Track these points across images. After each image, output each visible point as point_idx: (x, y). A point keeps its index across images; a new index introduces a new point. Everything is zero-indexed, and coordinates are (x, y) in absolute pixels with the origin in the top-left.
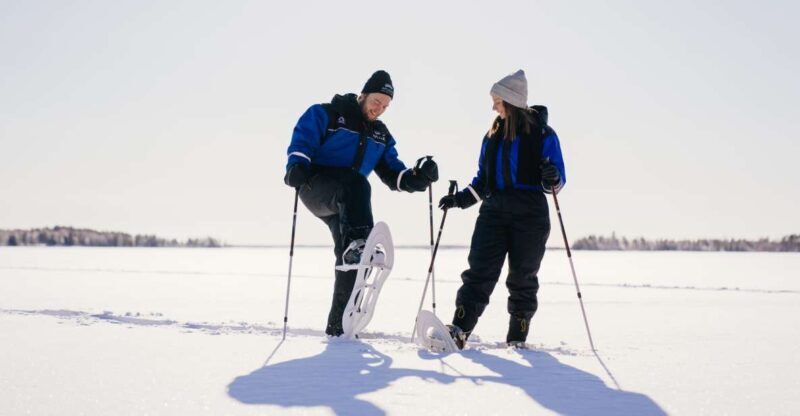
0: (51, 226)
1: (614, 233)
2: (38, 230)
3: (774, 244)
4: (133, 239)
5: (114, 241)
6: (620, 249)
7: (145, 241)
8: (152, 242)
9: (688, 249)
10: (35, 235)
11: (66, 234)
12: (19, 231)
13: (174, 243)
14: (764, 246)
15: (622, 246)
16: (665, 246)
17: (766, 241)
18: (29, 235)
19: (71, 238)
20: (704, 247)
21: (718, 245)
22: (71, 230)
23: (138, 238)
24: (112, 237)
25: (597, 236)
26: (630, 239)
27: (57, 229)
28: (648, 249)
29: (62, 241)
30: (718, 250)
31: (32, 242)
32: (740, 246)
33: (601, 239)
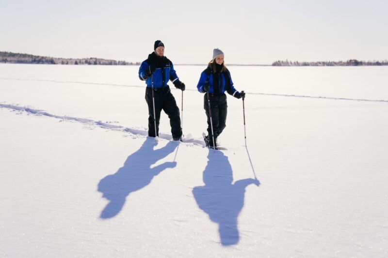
0: (89, 58)
1: (287, 60)
2: (85, 59)
3: (344, 63)
4: (117, 62)
5: (111, 63)
6: (289, 66)
7: (121, 63)
8: (124, 64)
9: (313, 65)
10: (84, 61)
11: (94, 60)
12: (78, 59)
13: (131, 64)
14: (341, 64)
15: (290, 64)
16: (305, 64)
17: (341, 62)
18: (82, 61)
19: (96, 62)
20: (319, 65)
21: (324, 64)
22: (96, 59)
23: (119, 62)
24: (110, 61)
25: (281, 61)
26: (293, 62)
27: (91, 58)
28: (299, 65)
29: (93, 63)
30: (324, 65)
31: (83, 63)
32: (332, 64)
33: (282, 62)
